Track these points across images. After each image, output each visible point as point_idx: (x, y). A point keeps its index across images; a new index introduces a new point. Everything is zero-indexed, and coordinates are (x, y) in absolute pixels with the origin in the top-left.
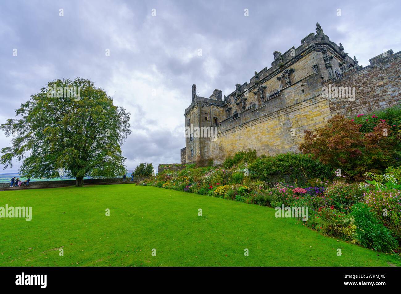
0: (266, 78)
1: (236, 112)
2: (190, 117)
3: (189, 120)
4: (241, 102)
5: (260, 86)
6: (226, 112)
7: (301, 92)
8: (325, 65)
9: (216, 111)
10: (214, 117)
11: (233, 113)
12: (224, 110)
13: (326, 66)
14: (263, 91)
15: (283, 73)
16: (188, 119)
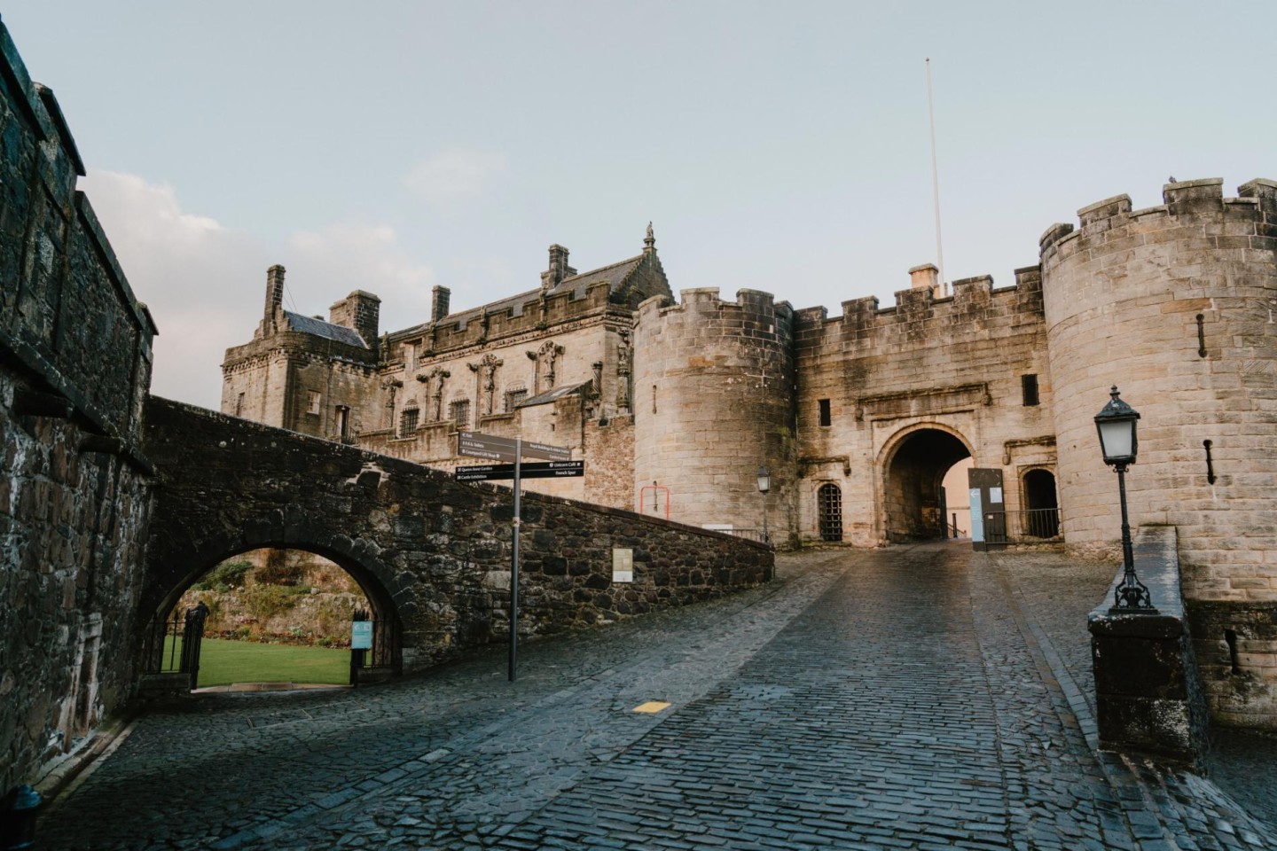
0: (506, 340)
1: (413, 402)
2: (249, 385)
3: (242, 394)
4: (433, 376)
5: (489, 353)
6: (384, 389)
7: (550, 427)
8: (616, 367)
9: (347, 383)
10: (339, 403)
11: (405, 400)
12: (378, 382)
13: (618, 370)
14: (493, 371)
15: (541, 343)
16: (239, 388)
